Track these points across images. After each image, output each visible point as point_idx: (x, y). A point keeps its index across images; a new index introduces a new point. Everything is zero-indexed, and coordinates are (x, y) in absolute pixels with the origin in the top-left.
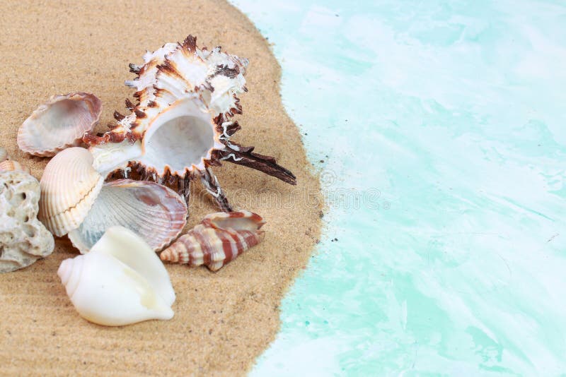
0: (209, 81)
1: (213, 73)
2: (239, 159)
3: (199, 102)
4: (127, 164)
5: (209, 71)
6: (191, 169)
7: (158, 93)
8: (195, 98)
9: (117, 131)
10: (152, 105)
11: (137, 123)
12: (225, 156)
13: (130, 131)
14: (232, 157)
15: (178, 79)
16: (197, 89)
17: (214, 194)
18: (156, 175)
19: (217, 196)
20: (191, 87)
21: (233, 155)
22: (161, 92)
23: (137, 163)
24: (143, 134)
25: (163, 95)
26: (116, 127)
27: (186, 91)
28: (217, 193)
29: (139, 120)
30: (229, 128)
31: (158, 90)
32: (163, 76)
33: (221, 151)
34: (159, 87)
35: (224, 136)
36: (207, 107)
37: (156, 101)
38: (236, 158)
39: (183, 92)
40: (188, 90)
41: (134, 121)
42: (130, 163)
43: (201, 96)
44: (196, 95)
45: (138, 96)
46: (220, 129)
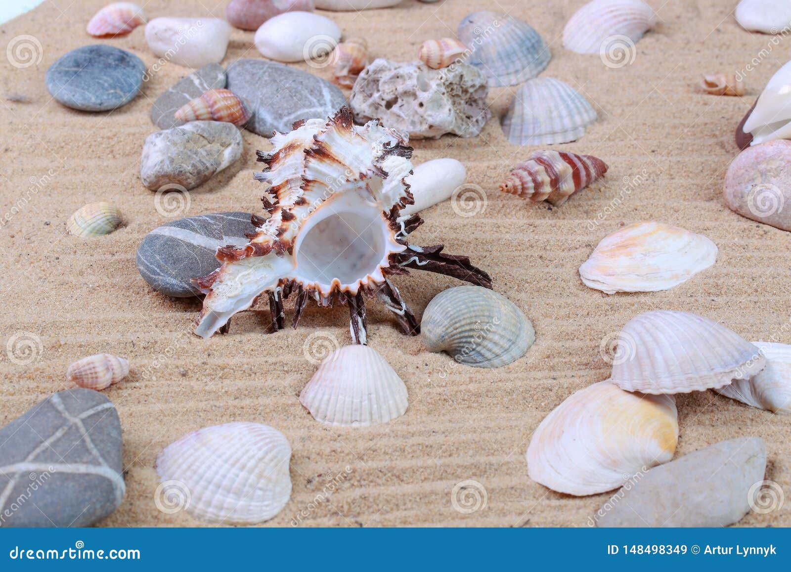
0: (379, 165)
1: (380, 153)
2: (424, 263)
3: (365, 193)
4: (277, 282)
5: (374, 151)
6: (365, 281)
7: (307, 185)
8: (360, 188)
9: (259, 240)
10: (301, 202)
11: (284, 227)
12: (405, 260)
13: (277, 239)
14: (415, 261)
15: (335, 165)
16: (362, 176)
17: (398, 311)
18: (320, 293)
19: (402, 313)
20: (354, 175)
21: (416, 258)
22: (311, 184)
23: (290, 280)
24: (293, 241)
25: (314, 188)
26: (256, 235)
27: (348, 181)
28: (401, 310)
29: (286, 223)
30: (407, 223)
31: (307, 181)
32: (314, 163)
33: (400, 254)
34: (310, 178)
35: (401, 235)
36: (375, 199)
37: (305, 197)
38: (420, 262)
39: (343, 182)
40: (351, 179)
41: (280, 225)
42: (281, 282)
43: (367, 184)
44: (362, 184)
45: (275, 191)
46: (395, 227)
